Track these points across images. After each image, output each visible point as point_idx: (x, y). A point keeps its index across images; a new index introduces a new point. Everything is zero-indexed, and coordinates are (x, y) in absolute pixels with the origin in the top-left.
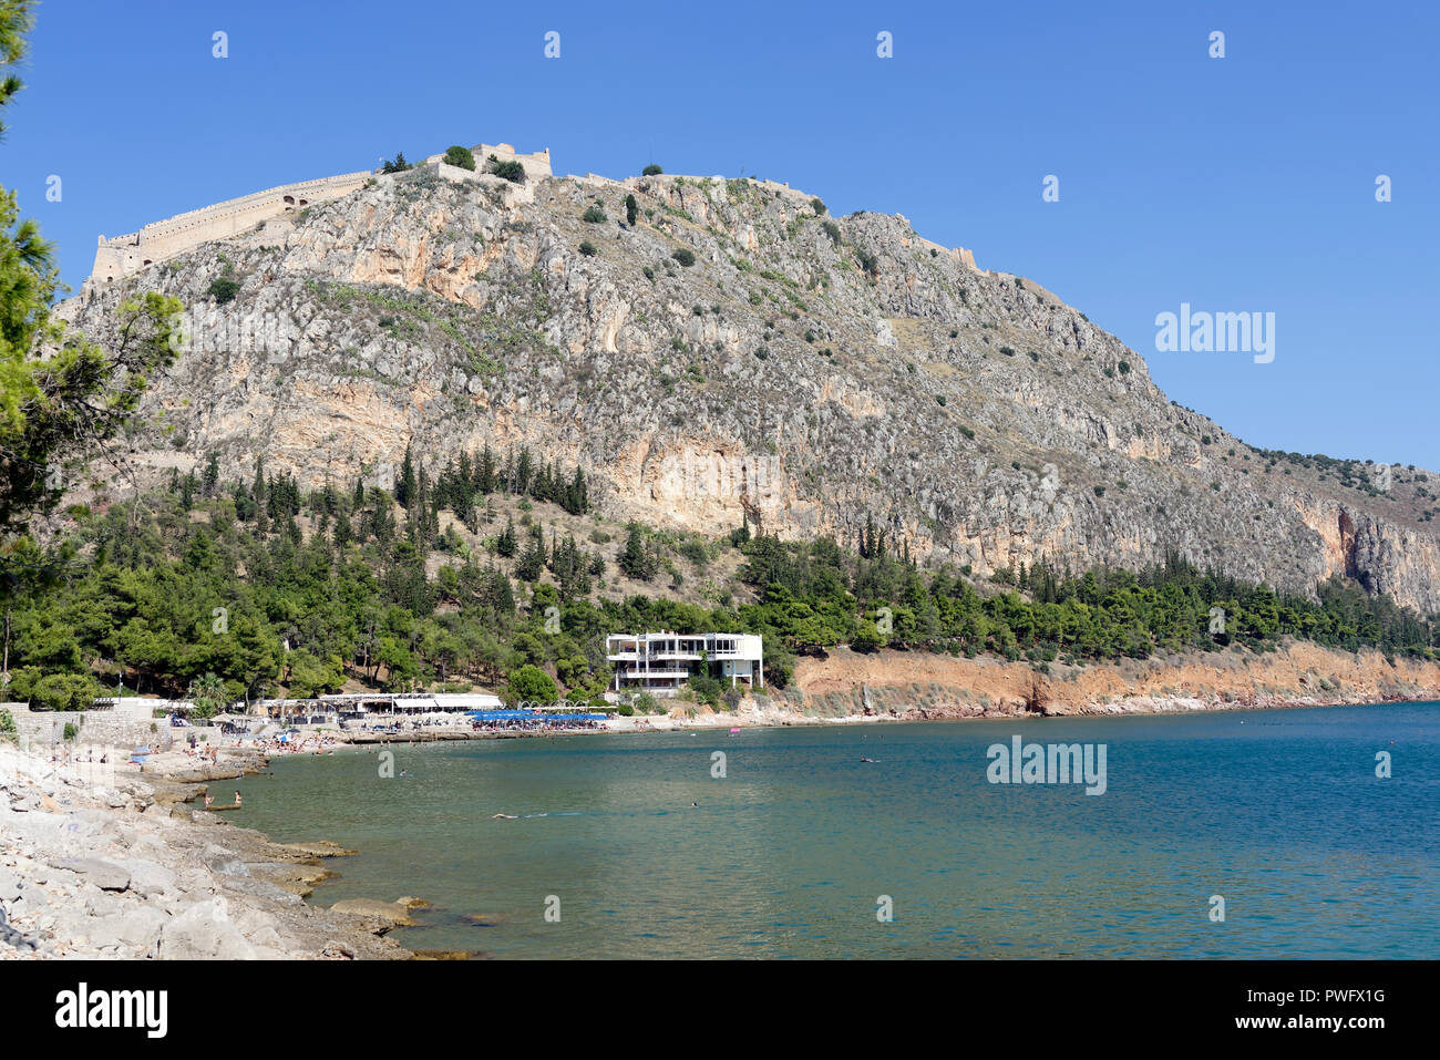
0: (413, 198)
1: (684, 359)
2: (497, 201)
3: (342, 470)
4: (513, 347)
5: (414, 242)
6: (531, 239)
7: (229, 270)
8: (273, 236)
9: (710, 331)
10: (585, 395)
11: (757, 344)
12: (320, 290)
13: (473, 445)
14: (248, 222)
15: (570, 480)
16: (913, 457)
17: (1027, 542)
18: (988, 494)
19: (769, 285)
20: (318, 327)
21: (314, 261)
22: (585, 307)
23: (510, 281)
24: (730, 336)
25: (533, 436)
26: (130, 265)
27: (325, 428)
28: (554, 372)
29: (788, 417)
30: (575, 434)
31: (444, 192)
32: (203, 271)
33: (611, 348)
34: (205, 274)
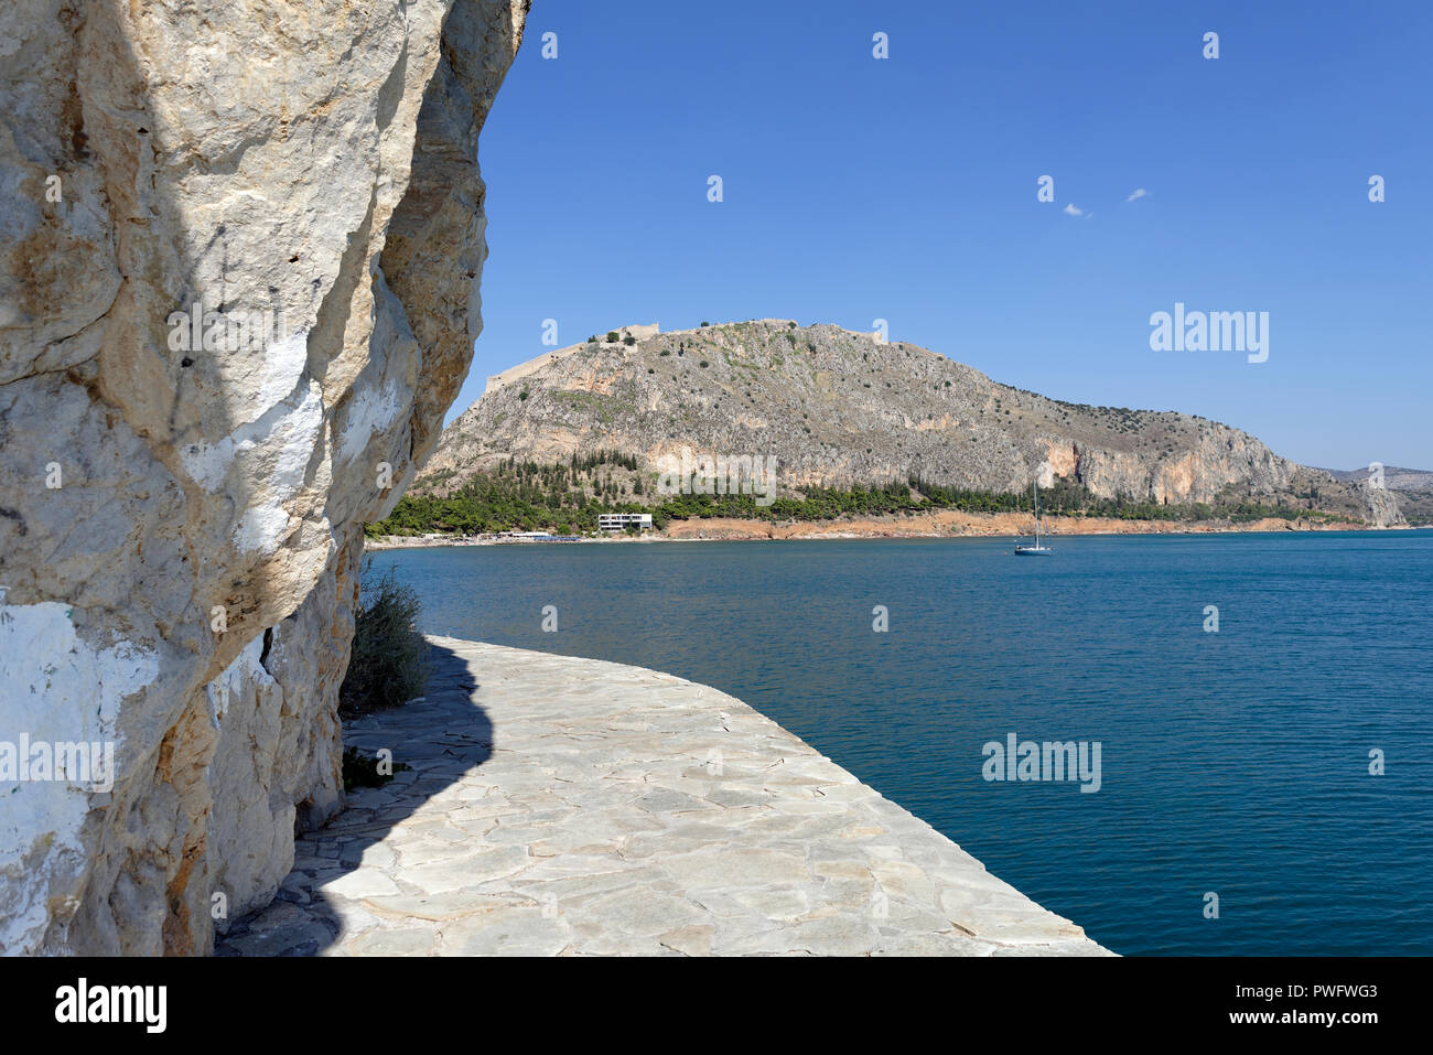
0: (589, 357)
1: (683, 411)
2: (621, 354)
3: (555, 457)
4: (618, 411)
5: (588, 373)
6: (632, 368)
7: (526, 388)
8: (542, 375)
9: (697, 398)
10: (642, 427)
11: (715, 401)
12: (555, 395)
13: (600, 446)
14: (537, 368)
15: (631, 458)
16: (774, 443)
17: (817, 474)
18: (803, 456)
19: (743, 371)
20: (549, 410)
21: (554, 384)
22: (645, 395)
23: (623, 385)
24: (704, 400)
25: (622, 442)
26: (498, 386)
27: (551, 443)
28: (631, 419)
29: (719, 431)
30: (637, 442)
31: (601, 354)
32: (518, 389)
33: (655, 409)
34: (520, 389)
